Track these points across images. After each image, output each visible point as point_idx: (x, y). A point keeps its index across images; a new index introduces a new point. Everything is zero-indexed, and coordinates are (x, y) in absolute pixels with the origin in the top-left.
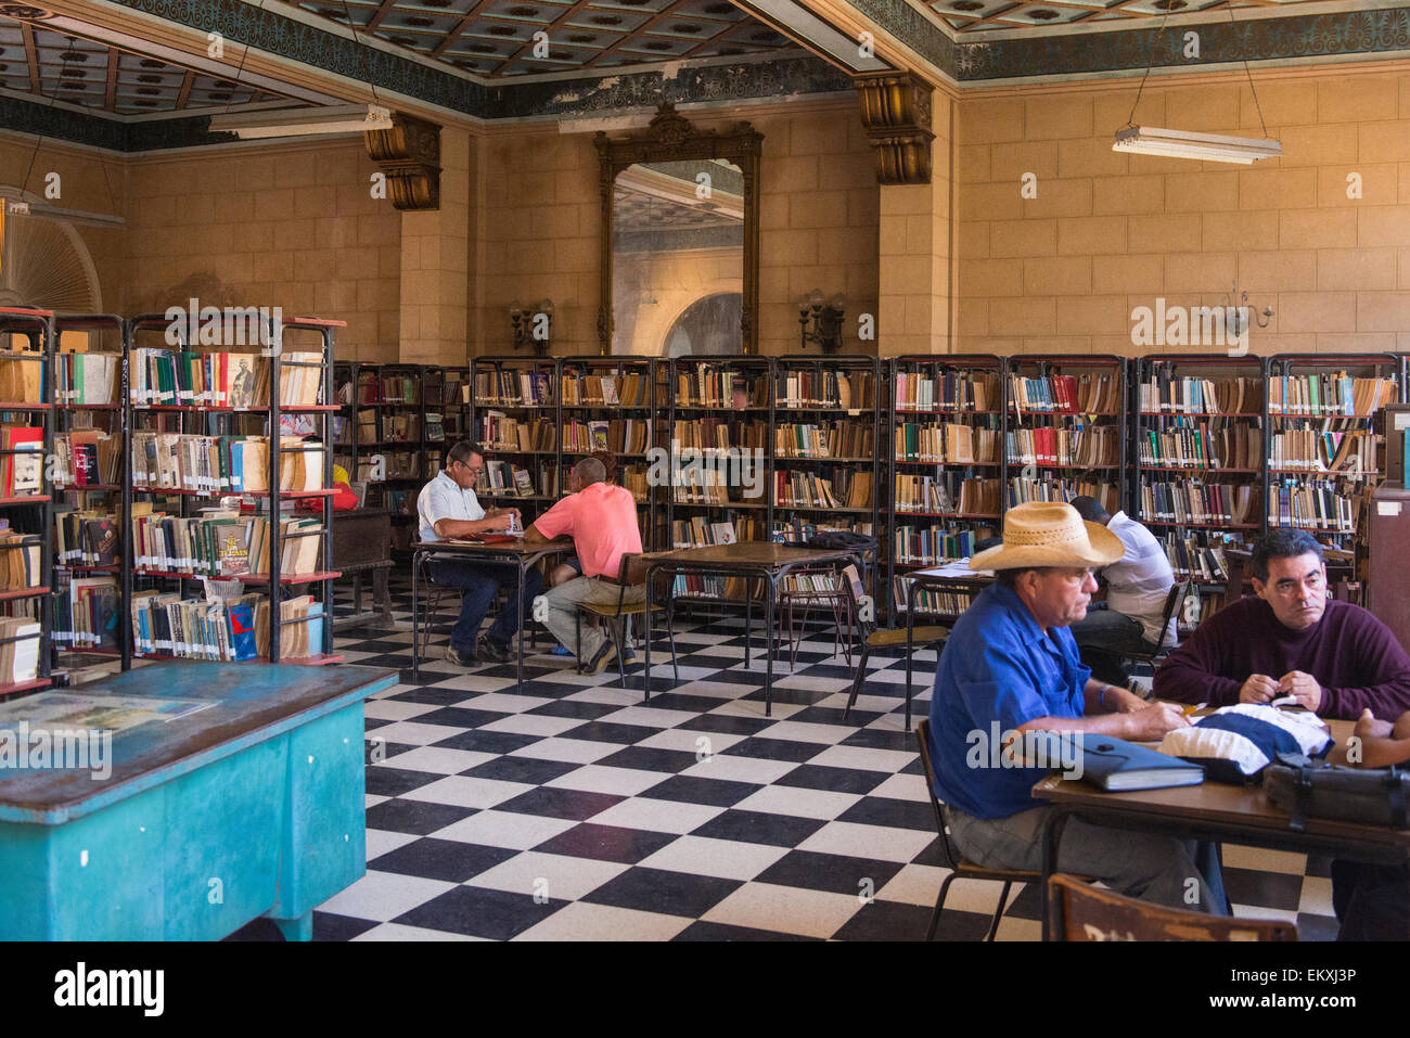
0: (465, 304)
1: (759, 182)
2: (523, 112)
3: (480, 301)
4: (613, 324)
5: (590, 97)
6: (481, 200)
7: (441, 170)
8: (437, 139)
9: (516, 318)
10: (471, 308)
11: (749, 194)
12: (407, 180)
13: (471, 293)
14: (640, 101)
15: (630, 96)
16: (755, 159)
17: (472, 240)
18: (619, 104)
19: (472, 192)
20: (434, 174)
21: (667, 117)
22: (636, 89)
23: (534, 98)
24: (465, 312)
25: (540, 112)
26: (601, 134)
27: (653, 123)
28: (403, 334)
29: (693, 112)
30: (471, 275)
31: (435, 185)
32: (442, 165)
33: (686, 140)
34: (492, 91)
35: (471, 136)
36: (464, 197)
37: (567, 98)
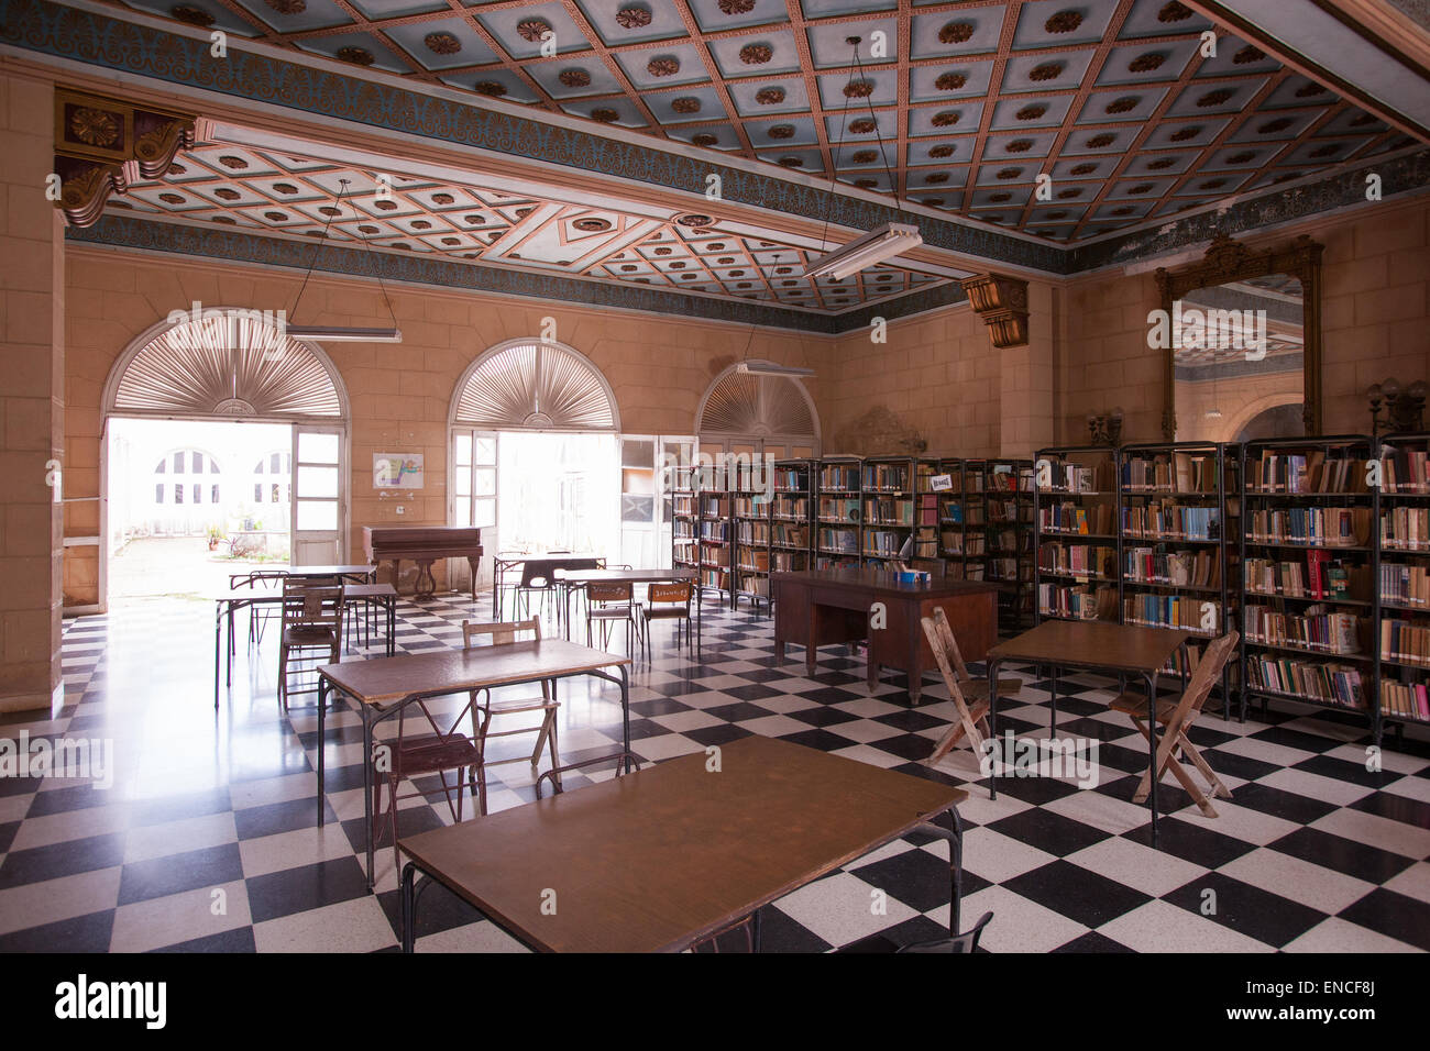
0: (1052, 413)
1: (1319, 288)
2: (1095, 264)
3: (1064, 410)
4: (1175, 424)
5: (1149, 242)
6: (1063, 336)
7: (1029, 315)
8: (1025, 292)
9: (1092, 423)
10: (1056, 418)
11: (1308, 300)
12: (1002, 324)
13: (1056, 406)
14: (1196, 239)
15: (1187, 236)
16: (1315, 268)
17: (1056, 367)
18: (1176, 244)
19: (1056, 332)
20: (1023, 320)
21: (1222, 246)
22: (1191, 229)
23: (1104, 253)
24: (1052, 420)
25: (1109, 263)
26: (1161, 270)
27: (1209, 253)
28: (1003, 439)
29: (1251, 238)
30: (1056, 393)
31: (1024, 325)
32: (1030, 311)
33: (1242, 262)
34: (1070, 253)
35: (1053, 289)
36: (1048, 334)
37: (1131, 248)
